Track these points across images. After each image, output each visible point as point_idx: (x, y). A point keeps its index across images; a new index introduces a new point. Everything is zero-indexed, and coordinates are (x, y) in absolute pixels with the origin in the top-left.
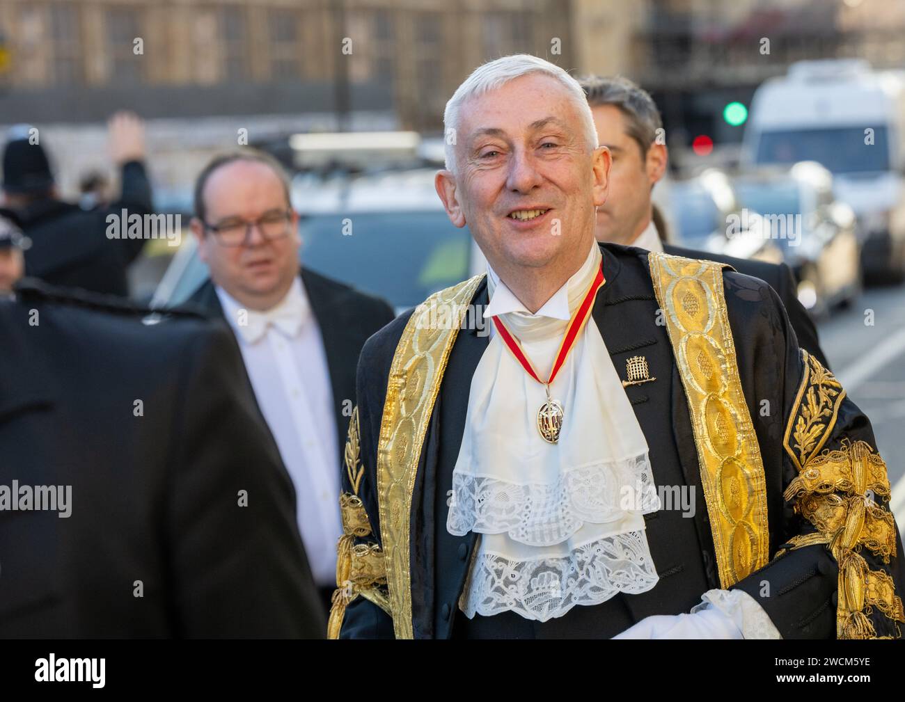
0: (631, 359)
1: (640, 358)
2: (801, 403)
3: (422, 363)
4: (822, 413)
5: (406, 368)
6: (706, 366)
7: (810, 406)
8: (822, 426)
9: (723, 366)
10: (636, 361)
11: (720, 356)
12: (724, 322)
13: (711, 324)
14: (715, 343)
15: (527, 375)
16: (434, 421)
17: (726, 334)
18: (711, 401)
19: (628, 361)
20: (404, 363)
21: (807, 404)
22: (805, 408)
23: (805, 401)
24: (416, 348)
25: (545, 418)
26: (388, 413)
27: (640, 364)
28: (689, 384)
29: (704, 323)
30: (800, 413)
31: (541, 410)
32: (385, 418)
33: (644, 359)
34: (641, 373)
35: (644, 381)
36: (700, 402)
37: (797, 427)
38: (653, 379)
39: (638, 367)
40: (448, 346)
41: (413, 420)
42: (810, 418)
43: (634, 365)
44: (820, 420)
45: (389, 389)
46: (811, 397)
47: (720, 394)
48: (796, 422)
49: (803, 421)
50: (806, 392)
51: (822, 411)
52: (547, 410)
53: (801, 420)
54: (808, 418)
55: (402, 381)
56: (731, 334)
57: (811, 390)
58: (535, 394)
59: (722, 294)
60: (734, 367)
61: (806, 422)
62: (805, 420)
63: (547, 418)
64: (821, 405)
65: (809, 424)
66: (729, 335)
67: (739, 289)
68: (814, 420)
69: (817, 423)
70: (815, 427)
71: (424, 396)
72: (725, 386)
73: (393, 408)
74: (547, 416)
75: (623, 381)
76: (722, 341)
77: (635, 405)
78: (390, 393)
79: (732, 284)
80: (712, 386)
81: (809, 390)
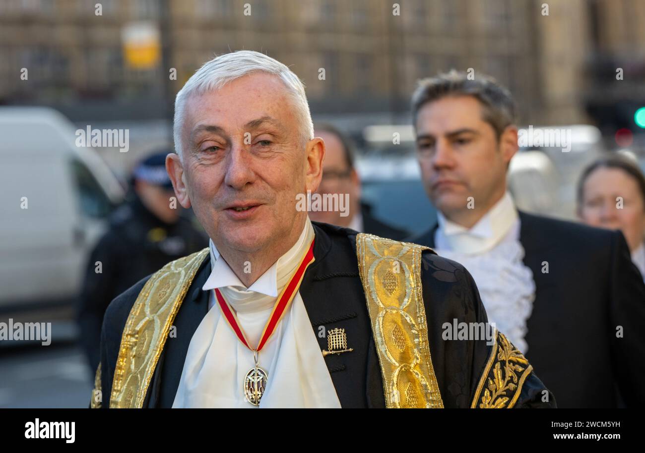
0: (332, 331)
1: (340, 330)
2: (488, 377)
3: (150, 324)
4: (507, 387)
5: (138, 329)
6: (400, 341)
7: (496, 381)
8: (506, 399)
9: (416, 340)
10: (337, 332)
11: (414, 331)
12: (419, 300)
13: (407, 301)
14: (409, 319)
15: (239, 342)
16: (156, 377)
17: (419, 312)
18: (403, 372)
19: (329, 332)
20: (136, 324)
21: (493, 378)
22: (491, 382)
23: (491, 375)
24: (148, 310)
25: (251, 382)
26: (120, 368)
27: (340, 335)
28: (383, 356)
29: (401, 300)
30: (486, 385)
31: (249, 374)
32: (118, 372)
33: (343, 331)
34: (340, 344)
35: (343, 351)
36: (392, 371)
37: (483, 399)
38: (351, 350)
39: (338, 339)
40: (173, 311)
41: (139, 376)
42: (496, 391)
43: (334, 336)
44: (505, 393)
45: (122, 346)
46: (498, 372)
47: (412, 365)
48: (482, 394)
49: (489, 394)
50: (493, 367)
51: (507, 385)
52: (254, 375)
53: (487, 393)
54: (494, 391)
55: (133, 340)
56: (424, 312)
57: (498, 365)
58: (244, 361)
59: (419, 274)
60: (425, 341)
61: (491, 395)
62: (491, 393)
63: (253, 382)
64: (507, 379)
65: (495, 396)
66: (422, 312)
67: (435, 271)
68: (499, 393)
69: (501, 396)
70: (500, 400)
71: (149, 354)
72: (418, 359)
73: (125, 364)
74: (253, 380)
75: (324, 351)
76: (416, 318)
77: (333, 372)
78: (123, 350)
79: (430, 265)
80: (404, 358)
81: (496, 365)
